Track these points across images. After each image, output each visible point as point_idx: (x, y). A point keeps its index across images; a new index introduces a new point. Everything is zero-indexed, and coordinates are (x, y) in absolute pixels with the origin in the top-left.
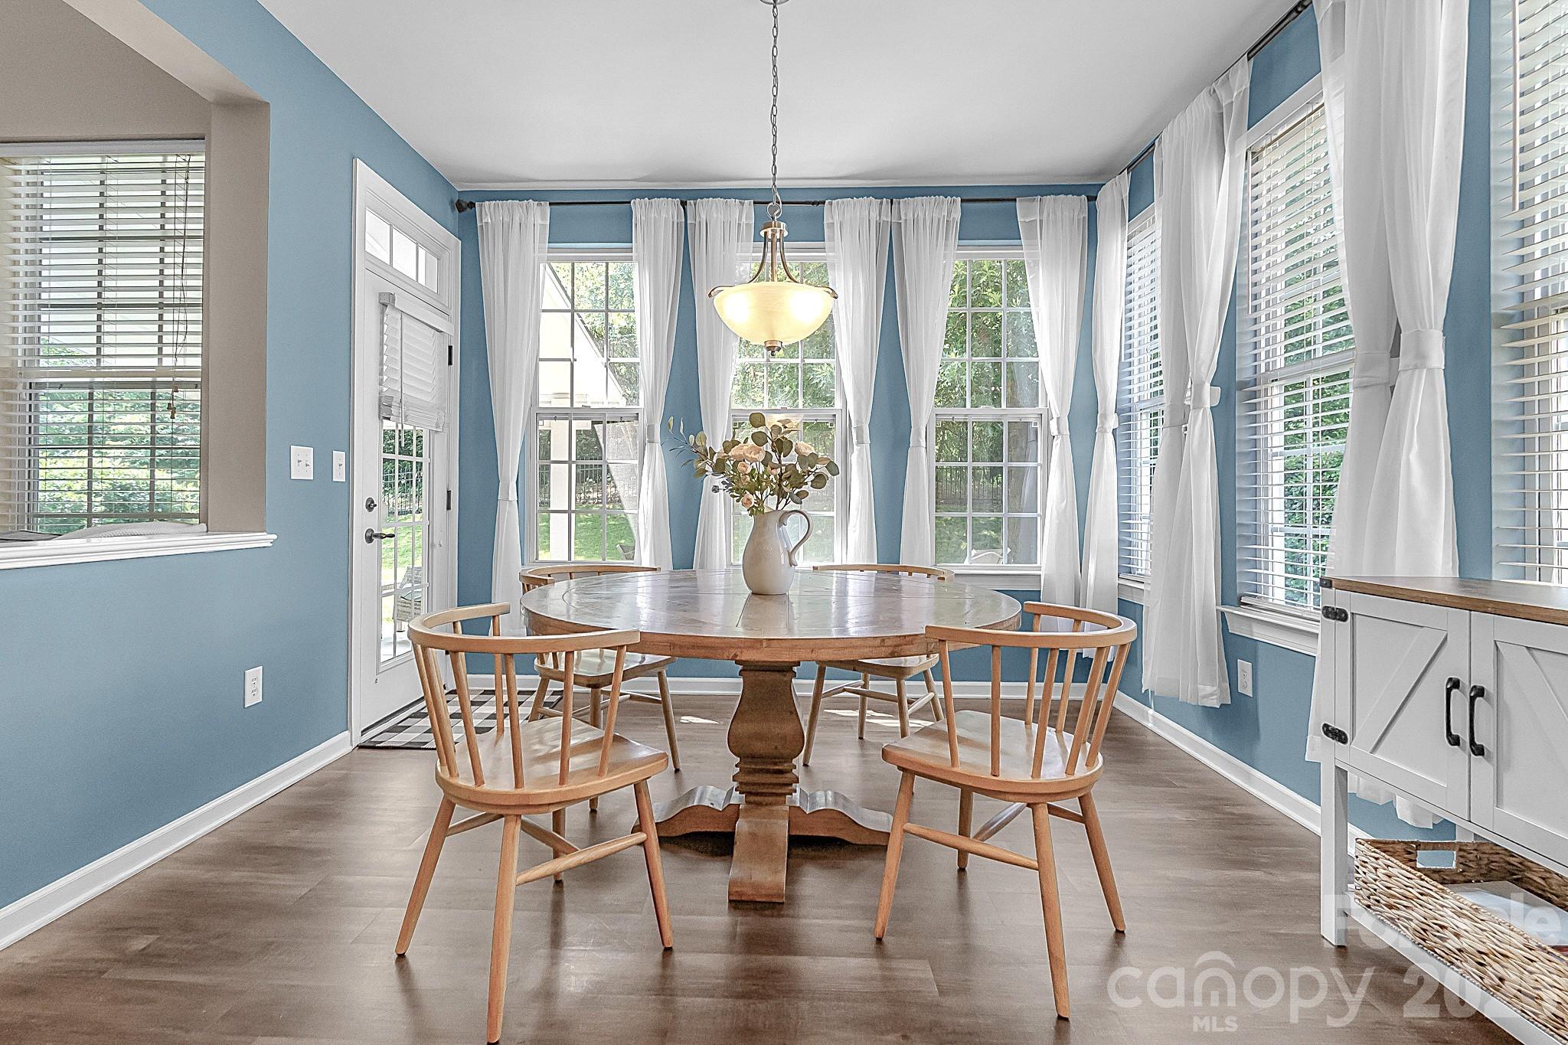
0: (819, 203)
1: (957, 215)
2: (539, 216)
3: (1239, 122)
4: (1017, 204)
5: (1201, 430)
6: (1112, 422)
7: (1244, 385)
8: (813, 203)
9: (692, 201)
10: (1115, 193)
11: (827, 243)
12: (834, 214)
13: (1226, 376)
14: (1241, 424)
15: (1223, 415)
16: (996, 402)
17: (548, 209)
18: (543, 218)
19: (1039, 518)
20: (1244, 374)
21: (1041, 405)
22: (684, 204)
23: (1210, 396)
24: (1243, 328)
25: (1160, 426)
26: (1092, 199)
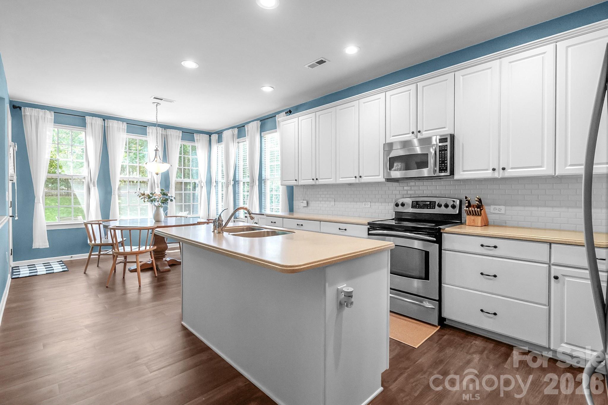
0: (145, 126)
1: (181, 135)
2: (50, 116)
3: (236, 137)
4: (194, 134)
5: (231, 188)
6: (214, 184)
7: (237, 181)
8: (144, 126)
9: (107, 120)
10: (214, 137)
11: (147, 136)
12: (150, 130)
13: (234, 179)
14: (237, 188)
15: (234, 186)
16: (189, 178)
17: (53, 113)
18: (51, 116)
19: (199, 204)
20: (237, 180)
21: (199, 178)
22: (104, 120)
23: (232, 183)
24: (237, 171)
25: (223, 188)
26: (210, 136)
